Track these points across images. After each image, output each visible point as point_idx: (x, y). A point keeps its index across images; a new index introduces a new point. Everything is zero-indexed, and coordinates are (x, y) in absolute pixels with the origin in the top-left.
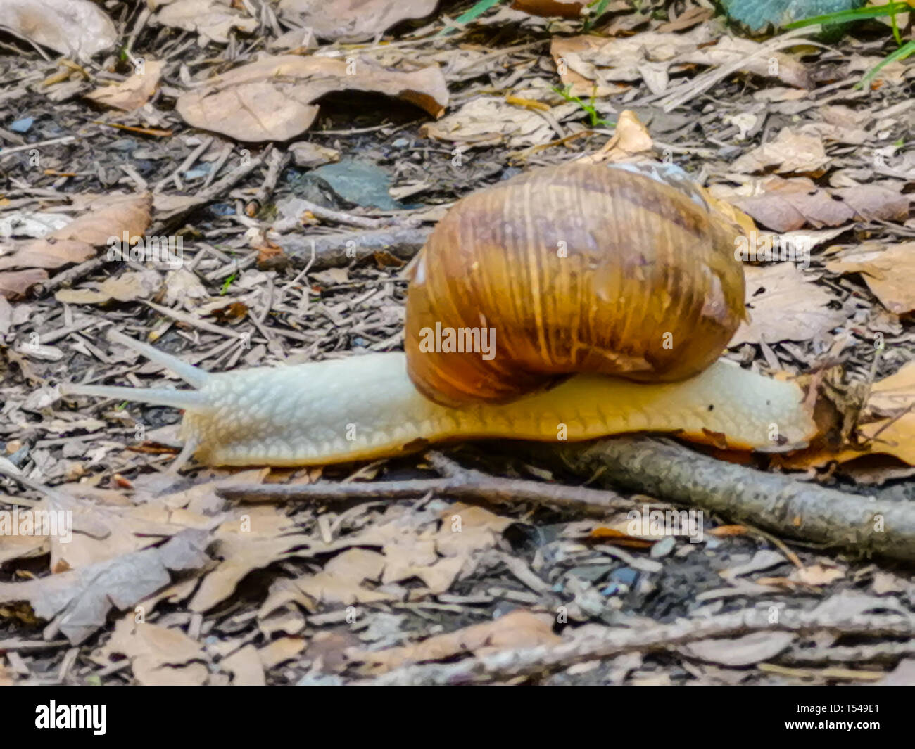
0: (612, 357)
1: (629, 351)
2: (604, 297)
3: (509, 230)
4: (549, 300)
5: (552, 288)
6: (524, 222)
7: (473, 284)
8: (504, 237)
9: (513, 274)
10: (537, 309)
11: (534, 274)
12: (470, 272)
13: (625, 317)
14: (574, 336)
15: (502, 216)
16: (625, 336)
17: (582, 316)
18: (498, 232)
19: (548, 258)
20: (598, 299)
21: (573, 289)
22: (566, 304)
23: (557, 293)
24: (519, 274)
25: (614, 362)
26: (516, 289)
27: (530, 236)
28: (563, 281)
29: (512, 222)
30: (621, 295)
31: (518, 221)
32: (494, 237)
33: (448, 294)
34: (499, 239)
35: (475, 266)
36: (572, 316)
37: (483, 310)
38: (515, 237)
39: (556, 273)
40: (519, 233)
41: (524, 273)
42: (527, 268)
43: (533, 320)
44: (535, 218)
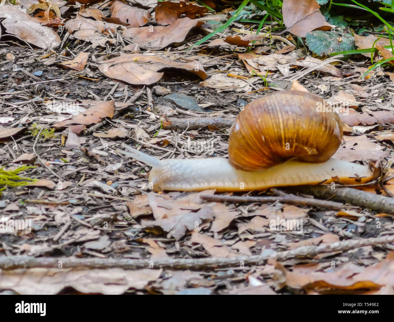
0: (306, 148)
1: (311, 146)
2: (304, 127)
3: (270, 108)
4: (286, 129)
5: (287, 124)
6: (275, 105)
7: (259, 126)
8: (269, 110)
9: (273, 121)
10: (282, 132)
11: (281, 121)
12: (257, 122)
13: (311, 134)
14: (294, 141)
15: (267, 104)
16: (311, 140)
17: (297, 133)
18: (266, 109)
19: (285, 115)
20: (302, 127)
21: (294, 124)
22: (292, 130)
23: (289, 126)
24: (275, 121)
25: (306, 150)
26: (275, 126)
27: (278, 109)
28: (291, 122)
29: (271, 105)
30: (309, 126)
31: (273, 105)
32: (265, 110)
33: (250, 131)
34: (267, 111)
35: (259, 120)
36: (294, 133)
37: (263, 135)
38: (273, 110)
39: (288, 120)
40: (274, 108)
41: (277, 120)
42: (278, 119)
43: (281, 136)
44: (279, 103)
